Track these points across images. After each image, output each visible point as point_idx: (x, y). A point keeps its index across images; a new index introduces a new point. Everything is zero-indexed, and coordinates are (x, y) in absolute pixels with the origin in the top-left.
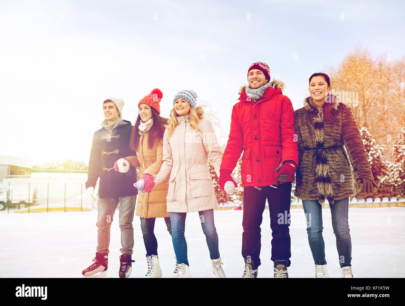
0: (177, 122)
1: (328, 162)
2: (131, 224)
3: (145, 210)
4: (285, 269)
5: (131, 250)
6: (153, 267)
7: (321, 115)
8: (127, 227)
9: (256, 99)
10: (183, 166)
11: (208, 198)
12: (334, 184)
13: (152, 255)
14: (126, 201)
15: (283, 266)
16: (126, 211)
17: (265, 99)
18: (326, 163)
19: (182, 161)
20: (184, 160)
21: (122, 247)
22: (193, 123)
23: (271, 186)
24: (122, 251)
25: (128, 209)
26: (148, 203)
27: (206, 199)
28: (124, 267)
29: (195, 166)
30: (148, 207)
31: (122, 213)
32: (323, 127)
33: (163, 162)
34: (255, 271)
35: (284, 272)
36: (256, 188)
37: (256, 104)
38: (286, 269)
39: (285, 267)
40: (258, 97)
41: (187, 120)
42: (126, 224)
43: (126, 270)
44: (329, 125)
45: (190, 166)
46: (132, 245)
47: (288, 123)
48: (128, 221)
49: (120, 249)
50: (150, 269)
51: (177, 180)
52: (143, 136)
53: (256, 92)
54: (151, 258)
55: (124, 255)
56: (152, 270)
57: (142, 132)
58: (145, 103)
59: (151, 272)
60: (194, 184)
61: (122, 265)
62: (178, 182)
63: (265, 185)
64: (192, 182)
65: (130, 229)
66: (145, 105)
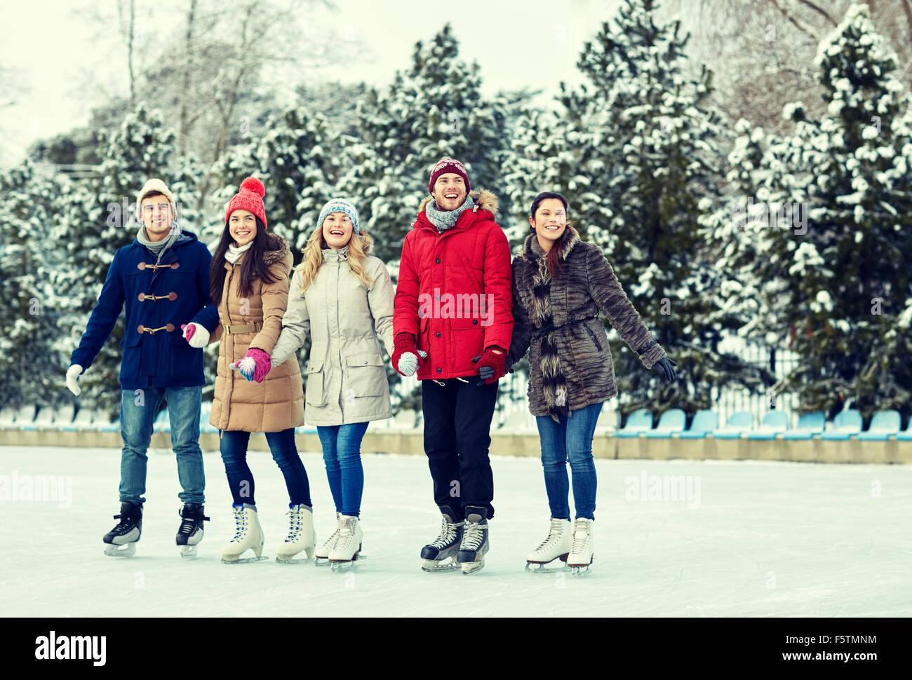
0: (323, 258)
1: (559, 352)
2: (196, 443)
3: (224, 415)
4: (483, 522)
5: (202, 494)
6: (245, 527)
7: (543, 269)
8: (189, 449)
9: (442, 230)
10: (335, 342)
11: (379, 400)
12: (569, 385)
13: (244, 504)
14: (185, 398)
15: (479, 517)
16: (185, 418)
17: (457, 230)
18: (556, 354)
19: (333, 335)
20: (337, 332)
21: (182, 490)
22: (354, 262)
23: (460, 379)
24: (182, 498)
25: (189, 415)
26: (230, 403)
27: (374, 401)
28: (188, 528)
29: (356, 341)
30: (230, 409)
31: (178, 424)
32: (549, 292)
33: (281, 328)
34: (459, 524)
35: (480, 527)
36: (436, 381)
37: (442, 237)
38: (485, 523)
39: (483, 519)
40: (445, 227)
41: (342, 257)
42: (186, 443)
43: (190, 533)
44: (559, 288)
45: (348, 344)
46: (202, 485)
47: (496, 276)
48: (190, 437)
49: (180, 494)
50: (240, 531)
51: (326, 370)
52: (233, 272)
53: (444, 218)
54: (242, 510)
55: (189, 505)
56: (245, 532)
57: (232, 265)
58: (246, 210)
59: (243, 536)
60: (354, 374)
61: (184, 523)
62: (328, 373)
63: (449, 376)
64: (351, 371)
65: (196, 452)
66: (247, 213)
